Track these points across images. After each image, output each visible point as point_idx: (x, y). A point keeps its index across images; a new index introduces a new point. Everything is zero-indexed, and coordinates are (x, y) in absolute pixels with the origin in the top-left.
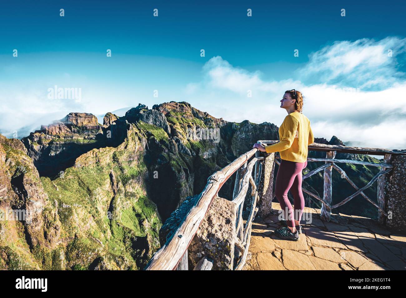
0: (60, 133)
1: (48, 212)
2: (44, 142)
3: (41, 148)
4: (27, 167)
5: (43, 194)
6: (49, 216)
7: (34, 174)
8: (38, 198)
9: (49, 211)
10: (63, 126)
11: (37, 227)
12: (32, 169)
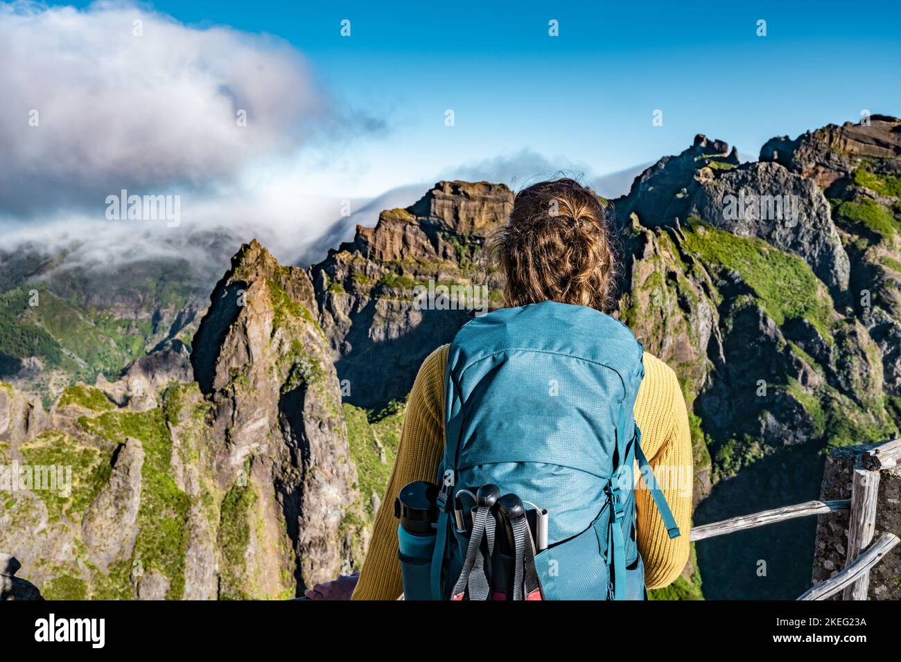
0: (402, 257)
1: (353, 527)
2: (358, 285)
3: (350, 305)
4: (316, 362)
5: (345, 462)
6: (354, 542)
7: (329, 391)
8: (334, 472)
9: (357, 529)
10: (414, 230)
11: (323, 570)
12: (325, 373)
